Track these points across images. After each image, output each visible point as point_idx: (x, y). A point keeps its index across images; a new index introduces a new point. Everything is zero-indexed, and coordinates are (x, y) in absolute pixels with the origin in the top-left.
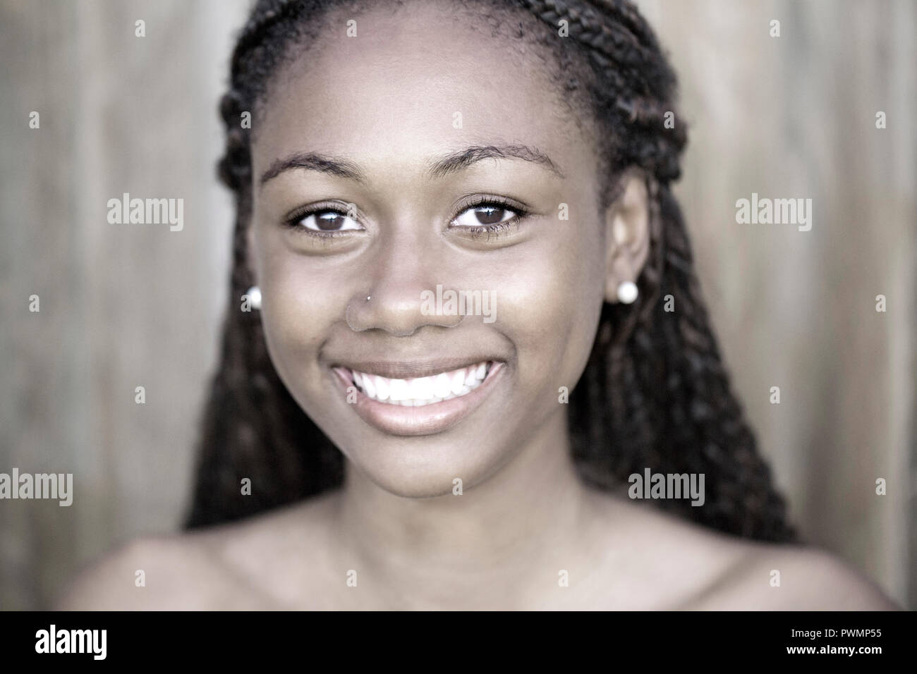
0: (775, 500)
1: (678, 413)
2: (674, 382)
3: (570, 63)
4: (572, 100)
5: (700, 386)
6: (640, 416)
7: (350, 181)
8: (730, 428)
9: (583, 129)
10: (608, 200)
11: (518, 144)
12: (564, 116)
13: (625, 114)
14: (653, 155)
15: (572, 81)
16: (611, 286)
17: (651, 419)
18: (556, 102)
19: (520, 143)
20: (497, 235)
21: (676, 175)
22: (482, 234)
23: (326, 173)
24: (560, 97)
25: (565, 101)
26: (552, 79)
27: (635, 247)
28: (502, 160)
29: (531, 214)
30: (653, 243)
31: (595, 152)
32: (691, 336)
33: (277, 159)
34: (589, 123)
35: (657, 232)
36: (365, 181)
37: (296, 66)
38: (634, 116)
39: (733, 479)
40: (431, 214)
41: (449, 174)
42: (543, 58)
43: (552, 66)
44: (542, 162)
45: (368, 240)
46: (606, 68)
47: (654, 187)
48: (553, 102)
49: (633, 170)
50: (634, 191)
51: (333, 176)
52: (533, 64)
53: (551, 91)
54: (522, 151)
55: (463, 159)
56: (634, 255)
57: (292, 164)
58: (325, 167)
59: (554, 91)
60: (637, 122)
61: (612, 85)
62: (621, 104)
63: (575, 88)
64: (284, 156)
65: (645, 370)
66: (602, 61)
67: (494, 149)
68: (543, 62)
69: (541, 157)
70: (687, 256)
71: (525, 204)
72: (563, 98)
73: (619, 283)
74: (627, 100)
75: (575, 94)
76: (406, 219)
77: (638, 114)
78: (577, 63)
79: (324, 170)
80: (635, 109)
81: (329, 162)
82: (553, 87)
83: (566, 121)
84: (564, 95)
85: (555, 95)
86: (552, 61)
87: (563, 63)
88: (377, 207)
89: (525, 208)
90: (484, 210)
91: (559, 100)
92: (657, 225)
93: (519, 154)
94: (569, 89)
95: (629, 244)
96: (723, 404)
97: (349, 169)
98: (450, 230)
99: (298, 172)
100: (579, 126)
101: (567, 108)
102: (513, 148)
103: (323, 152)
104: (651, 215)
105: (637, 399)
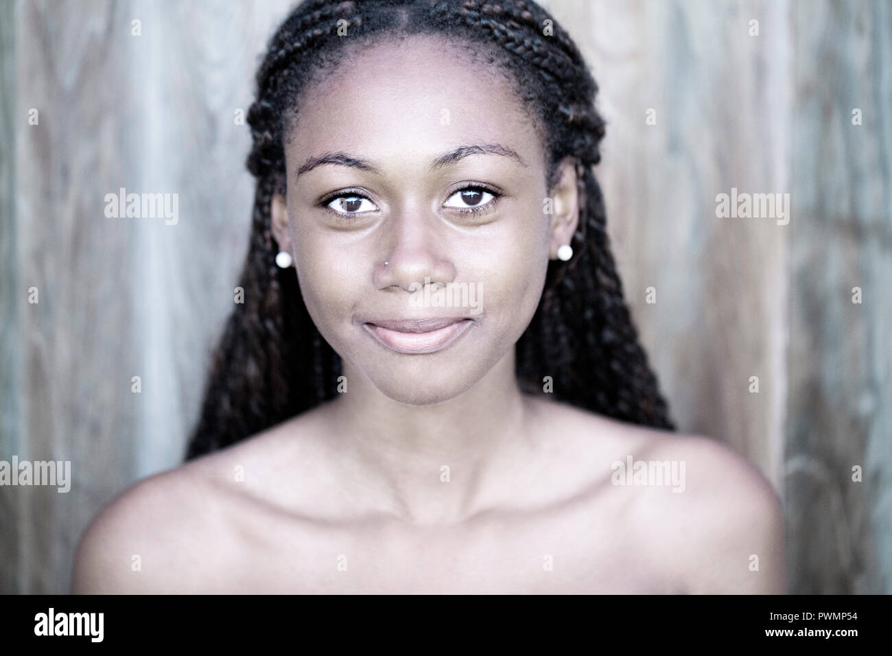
0: (661, 403)
1: (591, 338)
2: (589, 314)
3: (527, 80)
4: (529, 107)
5: (610, 318)
6: (564, 340)
7: (369, 173)
8: (629, 348)
9: (537, 128)
10: (552, 183)
11: (494, 143)
12: (525, 119)
13: (565, 116)
14: (582, 146)
15: (529, 93)
16: (553, 247)
17: (571, 344)
18: (519, 109)
19: (495, 142)
20: (480, 215)
21: (597, 160)
22: (468, 214)
23: (351, 168)
24: (521, 105)
25: (525, 109)
26: (515, 93)
27: (569, 217)
28: (483, 155)
29: (505, 196)
30: (581, 213)
31: (543, 146)
32: (605, 280)
33: (312, 157)
34: (540, 124)
35: (583, 205)
36: (382, 173)
37: (323, 86)
38: (571, 118)
39: (629, 387)
40: (430, 197)
41: (445, 167)
42: (508, 78)
43: (514, 83)
44: (511, 156)
45: (382, 219)
46: (550, 82)
47: (581, 170)
48: (516, 110)
49: (568, 159)
50: (568, 175)
51: (357, 170)
52: (502, 82)
53: (515, 102)
54: (497, 148)
55: (455, 156)
56: (569, 223)
57: (324, 161)
58: (351, 163)
59: (516, 102)
60: (573, 122)
61: (556, 95)
62: (562, 108)
63: (531, 99)
64: (318, 154)
65: (569, 305)
66: (547, 77)
67: (477, 147)
68: (508, 80)
69: (511, 152)
70: (602, 221)
71: (500, 188)
72: (524, 106)
73: (559, 246)
74: (566, 106)
75: (531, 103)
76: (411, 203)
77: (574, 116)
78: (532, 80)
79: (350, 166)
80: (571, 113)
81: (354, 160)
82: (516, 99)
83: (526, 123)
84: (524, 104)
85: (518, 105)
86: (513, 79)
87: (522, 81)
88: (389, 192)
89: (500, 192)
90: (468, 194)
91: (521, 108)
92: (584, 198)
93: (494, 151)
94: (526, 100)
95: (564, 215)
96: (626, 331)
97: (369, 164)
98: (444, 210)
99: (329, 168)
100: (535, 126)
101: (527, 114)
102: (491, 147)
103: (349, 152)
104: (579, 191)
105: (561, 328)
